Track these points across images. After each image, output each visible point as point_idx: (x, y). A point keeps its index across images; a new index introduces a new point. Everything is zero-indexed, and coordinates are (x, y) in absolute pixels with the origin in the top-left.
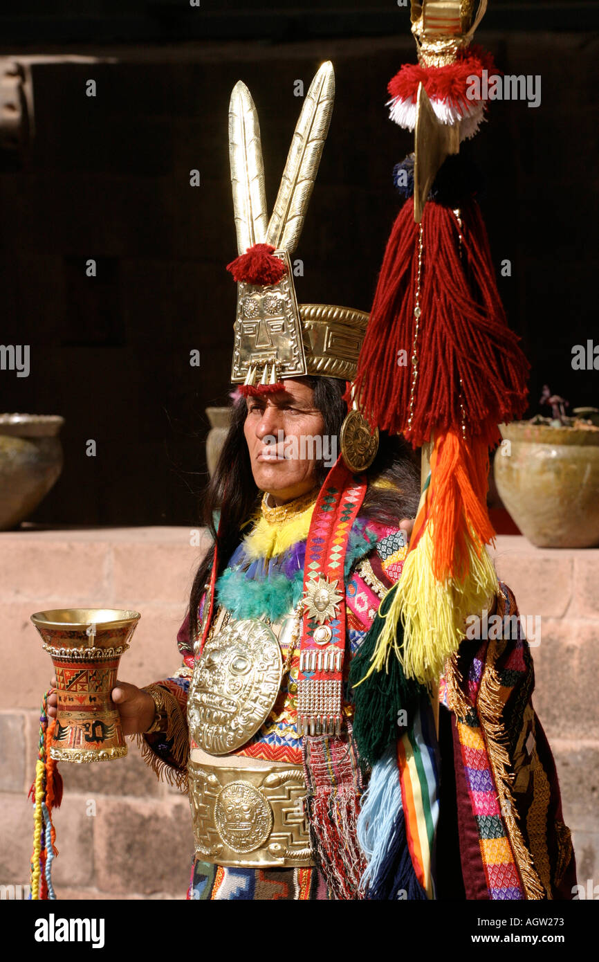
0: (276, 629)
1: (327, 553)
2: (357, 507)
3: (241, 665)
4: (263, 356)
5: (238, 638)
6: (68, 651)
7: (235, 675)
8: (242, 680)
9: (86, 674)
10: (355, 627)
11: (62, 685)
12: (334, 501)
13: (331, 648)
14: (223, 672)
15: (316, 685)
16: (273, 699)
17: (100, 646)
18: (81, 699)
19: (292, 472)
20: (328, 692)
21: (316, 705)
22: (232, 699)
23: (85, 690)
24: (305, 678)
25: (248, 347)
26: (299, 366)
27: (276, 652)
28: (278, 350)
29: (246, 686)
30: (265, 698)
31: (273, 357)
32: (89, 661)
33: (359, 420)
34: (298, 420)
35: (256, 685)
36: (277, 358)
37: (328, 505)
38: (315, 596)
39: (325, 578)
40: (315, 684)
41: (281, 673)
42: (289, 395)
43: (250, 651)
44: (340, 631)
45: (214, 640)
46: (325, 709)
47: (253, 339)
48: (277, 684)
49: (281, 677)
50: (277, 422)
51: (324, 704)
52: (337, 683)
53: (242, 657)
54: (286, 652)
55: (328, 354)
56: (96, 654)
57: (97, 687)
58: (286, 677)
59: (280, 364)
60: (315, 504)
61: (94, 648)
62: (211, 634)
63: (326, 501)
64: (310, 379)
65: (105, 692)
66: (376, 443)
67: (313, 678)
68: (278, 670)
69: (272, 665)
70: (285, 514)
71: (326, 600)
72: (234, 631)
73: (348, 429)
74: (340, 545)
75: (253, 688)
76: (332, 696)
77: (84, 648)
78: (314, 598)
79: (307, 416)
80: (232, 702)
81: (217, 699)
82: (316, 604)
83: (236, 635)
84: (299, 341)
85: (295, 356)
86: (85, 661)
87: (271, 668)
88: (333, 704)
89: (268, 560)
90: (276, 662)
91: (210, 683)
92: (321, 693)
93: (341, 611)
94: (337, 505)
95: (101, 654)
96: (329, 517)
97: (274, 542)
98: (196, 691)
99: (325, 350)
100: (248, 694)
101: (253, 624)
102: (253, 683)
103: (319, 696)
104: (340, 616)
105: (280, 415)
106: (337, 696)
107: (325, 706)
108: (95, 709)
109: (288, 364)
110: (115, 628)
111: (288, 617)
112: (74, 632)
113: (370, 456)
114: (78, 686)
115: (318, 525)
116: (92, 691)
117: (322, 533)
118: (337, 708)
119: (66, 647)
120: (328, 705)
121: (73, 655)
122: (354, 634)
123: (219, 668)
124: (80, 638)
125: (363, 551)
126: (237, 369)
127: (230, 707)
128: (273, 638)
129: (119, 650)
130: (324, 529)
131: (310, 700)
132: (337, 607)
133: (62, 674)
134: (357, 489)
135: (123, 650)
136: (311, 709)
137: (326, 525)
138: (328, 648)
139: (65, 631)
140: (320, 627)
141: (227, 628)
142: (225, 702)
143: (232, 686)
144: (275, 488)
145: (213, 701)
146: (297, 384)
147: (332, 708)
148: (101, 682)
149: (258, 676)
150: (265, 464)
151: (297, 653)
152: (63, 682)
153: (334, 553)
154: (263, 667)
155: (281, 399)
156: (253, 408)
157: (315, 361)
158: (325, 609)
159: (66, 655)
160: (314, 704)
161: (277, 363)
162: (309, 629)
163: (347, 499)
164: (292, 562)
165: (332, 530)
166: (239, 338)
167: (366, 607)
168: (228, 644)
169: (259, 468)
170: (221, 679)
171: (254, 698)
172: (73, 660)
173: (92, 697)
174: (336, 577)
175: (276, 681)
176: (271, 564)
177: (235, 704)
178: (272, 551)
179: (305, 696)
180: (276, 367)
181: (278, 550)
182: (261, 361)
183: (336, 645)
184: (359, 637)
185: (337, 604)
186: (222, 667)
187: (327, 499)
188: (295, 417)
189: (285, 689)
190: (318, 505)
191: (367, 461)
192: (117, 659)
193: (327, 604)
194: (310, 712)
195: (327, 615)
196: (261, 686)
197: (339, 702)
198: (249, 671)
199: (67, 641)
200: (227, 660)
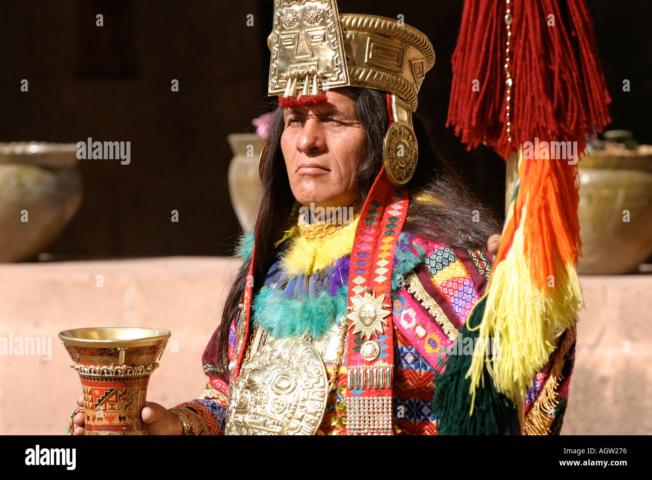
0: (318, 346)
1: (373, 267)
2: (401, 220)
3: (284, 384)
4: (302, 67)
5: (279, 357)
6: (98, 368)
7: (278, 394)
8: (287, 399)
9: (116, 393)
10: (402, 343)
11: (91, 404)
12: (377, 215)
13: (380, 364)
14: (265, 392)
15: (366, 402)
16: (319, 417)
17: (130, 364)
18: (110, 419)
19: (334, 184)
20: (378, 409)
21: (366, 423)
22: (275, 418)
23: (114, 409)
24: (354, 395)
25: (287, 58)
26: (341, 76)
27: (320, 369)
28: (318, 60)
29: (291, 405)
30: (311, 417)
31: (313, 68)
32: (119, 379)
33: (400, 133)
34: (339, 132)
35: (301, 404)
36: (318, 68)
37: (372, 219)
38: (361, 310)
39: (371, 293)
40: (364, 401)
41: (327, 390)
42: (331, 106)
43: (293, 369)
44: (388, 347)
45: (253, 360)
46: (376, 427)
47: (291, 50)
48: (323, 401)
49: (327, 395)
50: (318, 134)
51: (374, 421)
52: (387, 399)
53: (285, 376)
54: (331, 370)
55: (370, 65)
56: (126, 372)
57: (127, 406)
58: (333, 394)
59: (322, 74)
60: (359, 218)
61: (124, 366)
62: (247, 354)
63: (370, 215)
64: (351, 91)
65: (134, 411)
66: (416, 157)
67: (362, 395)
68: (323, 387)
69: (317, 383)
70: (324, 230)
71: (372, 315)
72: (273, 351)
73: (390, 141)
74: (386, 259)
75: (298, 407)
76: (383, 413)
77: (114, 366)
78: (360, 313)
79: (349, 128)
80: (277, 422)
81: (261, 419)
82: (362, 319)
83: (276, 354)
84: (341, 51)
85: (337, 66)
86: (115, 379)
87: (316, 386)
88: (384, 421)
89: (309, 277)
90: (321, 379)
91: (253, 403)
92: (371, 410)
93: (388, 326)
94: (381, 219)
95: (131, 372)
96: (373, 231)
97: (314, 258)
98: (237, 412)
99: (366, 61)
100: (293, 413)
101: (294, 342)
102: (298, 402)
103: (369, 413)
104: (387, 330)
105: (322, 127)
106: (388, 413)
107: (376, 423)
108: (125, 428)
109: (330, 75)
110: (146, 345)
111: (331, 333)
112: (104, 349)
113: (410, 170)
114: (107, 404)
115: (362, 239)
116: (122, 410)
117: (367, 248)
118: (388, 425)
119: (95, 364)
120: (379, 421)
121: (103, 373)
122: (402, 349)
123: (261, 387)
124: (111, 355)
125: (411, 266)
126: (275, 82)
127: (275, 427)
128: (317, 356)
129: (149, 369)
130: (368, 243)
131: (360, 417)
132: (385, 321)
133: (90, 393)
134: (400, 202)
135: (154, 368)
136: (361, 427)
137: (371, 239)
138: (377, 364)
139: (95, 348)
140: (367, 342)
141: (265, 347)
142: (269, 422)
143: (276, 406)
144: (317, 200)
145: (256, 421)
146: (339, 95)
147: (383, 425)
148: (130, 400)
149: (303, 395)
150: (306, 176)
151: (343, 370)
152: (92, 401)
153: (380, 267)
154: (307, 385)
155: (322, 110)
156: (291, 121)
157: (357, 72)
158: (371, 324)
159: (95, 373)
160: (365, 421)
161: (319, 73)
162: (355, 345)
163: (390, 212)
164: (335, 278)
165: (376, 244)
166: (277, 49)
167: (413, 323)
168: (269, 363)
169: (299, 181)
170: (264, 398)
171: (300, 417)
172: (102, 379)
173: (122, 416)
174: (383, 292)
175: (321, 399)
176: (312, 281)
177: (280, 424)
178: (312, 267)
179: (355, 413)
180: (317, 78)
181: (319, 266)
182: (301, 72)
183: (384, 360)
184: (407, 353)
185: (384, 318)
186: (264, 386)
187: (370, 212)
188: (337, 128)
189: (331, 407)
190: (362, 219)
191: (407, 175)
192: (147, 378)
193: (374, 319)
194: (360, 429)
195: (374, 330)
196: (307, 404)
197: (390, 418)
198: (294, 389)
199: (97, 358)
200: (269, 379)
